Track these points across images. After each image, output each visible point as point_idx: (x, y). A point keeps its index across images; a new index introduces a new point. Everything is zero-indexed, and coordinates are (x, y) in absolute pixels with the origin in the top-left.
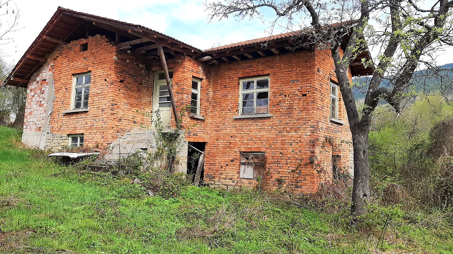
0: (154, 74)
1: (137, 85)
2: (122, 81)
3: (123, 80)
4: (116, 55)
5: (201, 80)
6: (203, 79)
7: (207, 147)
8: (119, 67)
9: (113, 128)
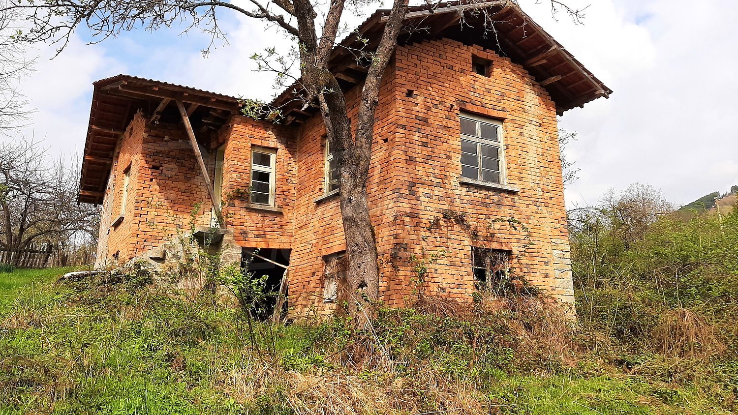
0: (216, 154)
1: (185, 172)
2: (154, 167)
3: (158, 165)
4: (145, 132)
5: (275, 150)
6: (278, 149)
7: (293, 258)
8: (151, 147)
9: (138, 235)
